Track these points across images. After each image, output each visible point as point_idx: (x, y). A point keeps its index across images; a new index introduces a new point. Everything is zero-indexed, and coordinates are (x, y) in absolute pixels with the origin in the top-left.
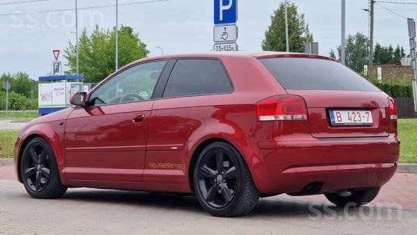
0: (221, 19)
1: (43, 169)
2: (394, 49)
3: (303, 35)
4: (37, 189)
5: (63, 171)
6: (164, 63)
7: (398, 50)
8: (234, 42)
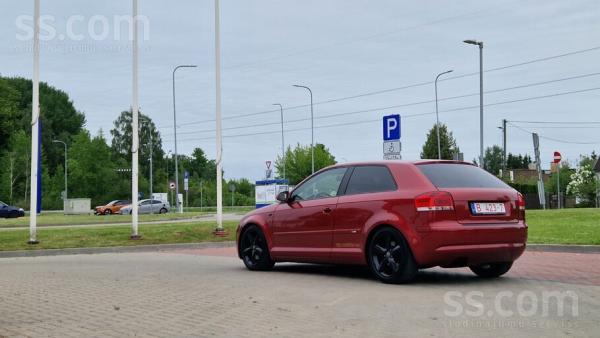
0: (389, 137)
1: (257, 248)
2: (523, 157)
3: (452, 148)
4: (253, 263)
5: (272, 250)
6: (345, 169)
7: (526, 158)
8: (399, 153)
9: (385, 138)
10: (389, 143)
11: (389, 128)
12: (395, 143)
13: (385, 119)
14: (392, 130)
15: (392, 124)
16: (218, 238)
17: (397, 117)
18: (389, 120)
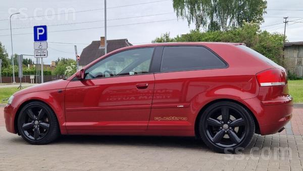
0: (38, 39)
1: (41, 123)
4: (36, 138)
5: (64, 124)
8: (46, 49)
9: (36, 40)
10: (38, 43)
11: (39, 34)
12: (43, 43)
13: (35, 28)
14: (41, 34)
15: (41, 31)
17: (45, 27)
18: (38, 29)
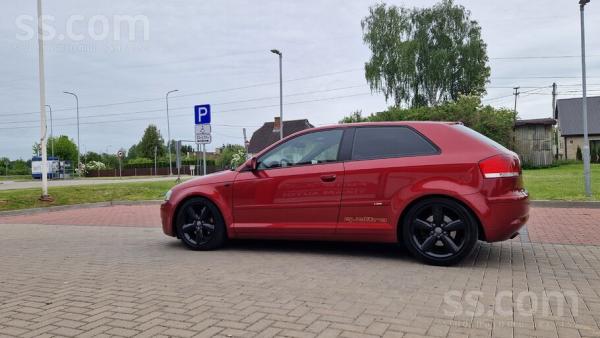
0: (200, 121)
1: (205, 224)
4: (198, 242)
5: (232, 226)
8: (209, 134)
9: (197, 122)
10: (200, 126)
11: (200, 115)
12: (206, 126)
13: (197, 108)
14: (203, 116)
15: (203, 111)
16: (45, 203)
17: (208, 107)
18: (200, 109)
